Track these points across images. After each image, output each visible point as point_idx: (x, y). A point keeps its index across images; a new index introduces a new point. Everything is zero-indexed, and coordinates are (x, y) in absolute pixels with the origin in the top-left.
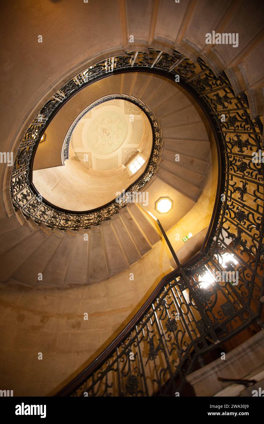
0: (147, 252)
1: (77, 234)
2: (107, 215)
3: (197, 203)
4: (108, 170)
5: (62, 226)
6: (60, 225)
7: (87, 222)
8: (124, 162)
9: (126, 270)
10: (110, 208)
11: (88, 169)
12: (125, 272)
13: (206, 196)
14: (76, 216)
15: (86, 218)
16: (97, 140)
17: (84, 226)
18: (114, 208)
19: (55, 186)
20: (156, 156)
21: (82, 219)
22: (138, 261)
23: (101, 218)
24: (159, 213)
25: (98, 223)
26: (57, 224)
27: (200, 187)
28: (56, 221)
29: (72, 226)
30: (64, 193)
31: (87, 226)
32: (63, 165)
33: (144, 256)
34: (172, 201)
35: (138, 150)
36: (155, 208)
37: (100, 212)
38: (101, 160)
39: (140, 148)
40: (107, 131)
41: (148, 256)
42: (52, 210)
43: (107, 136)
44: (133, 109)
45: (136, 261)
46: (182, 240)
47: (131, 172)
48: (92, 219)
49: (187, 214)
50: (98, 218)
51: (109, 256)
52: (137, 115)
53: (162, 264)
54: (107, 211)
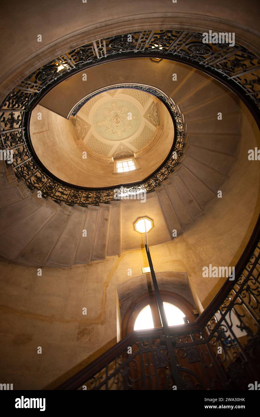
0: (98, 260)
1: (44, 203)
2: (84, 200)
3: (172, 241)
4: (96, 152)
5: (31, 183)
6: (29, 181)
7: (59, 194)
8: (115, 156)
9: (67, 268)
10: (90, 194)
11: (79, 139)
12: (64, 269)
13: (185, 240)
14: (51, 181)
15: (60, 189)
16: (105, 119)
17: (54, 197)
18: (95, 197)
19: (40, 131)
20: (163, 174)
21: (56, 187)
22: (83, 265)
23: (77, 200)
24: (134, 229)
25: (70, 203)
26: (27, 177)
27: (183, 227)
28: (28, 172)
29: (41, 189)
30: (44, 145)
31: (58, 199)
32: (67, 118)
33: (93, 262)
34: (153, 225)
35: (135, 154)
36: (135, 223)
37: (78, 192)
38: (96, 139)
39: (137, 154)
40: (118, 118)
41: (97, 265)
42: (31, 157)
43: (116, 123)
44: (152, 118)
45: (81, 263)
46: (141, 269)
47: (117, 168)
48: (66, 195)
49: (157, 245)
50: (73, 198)
51: (59, 244)
52: (152, 124)
53: (108, 283)
54: (86, 195)
